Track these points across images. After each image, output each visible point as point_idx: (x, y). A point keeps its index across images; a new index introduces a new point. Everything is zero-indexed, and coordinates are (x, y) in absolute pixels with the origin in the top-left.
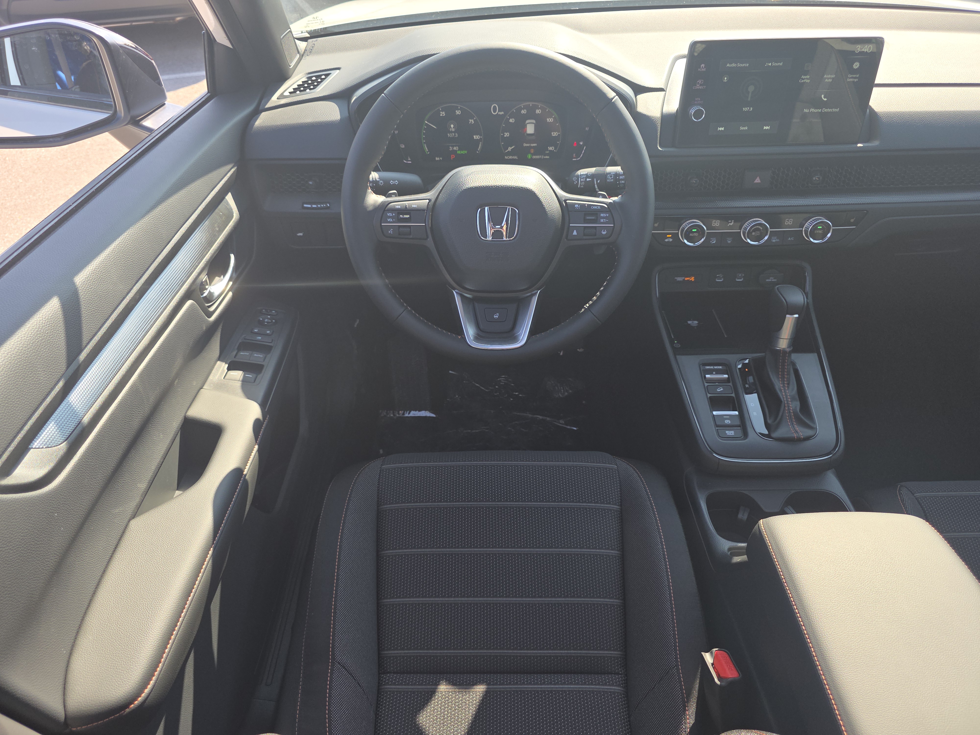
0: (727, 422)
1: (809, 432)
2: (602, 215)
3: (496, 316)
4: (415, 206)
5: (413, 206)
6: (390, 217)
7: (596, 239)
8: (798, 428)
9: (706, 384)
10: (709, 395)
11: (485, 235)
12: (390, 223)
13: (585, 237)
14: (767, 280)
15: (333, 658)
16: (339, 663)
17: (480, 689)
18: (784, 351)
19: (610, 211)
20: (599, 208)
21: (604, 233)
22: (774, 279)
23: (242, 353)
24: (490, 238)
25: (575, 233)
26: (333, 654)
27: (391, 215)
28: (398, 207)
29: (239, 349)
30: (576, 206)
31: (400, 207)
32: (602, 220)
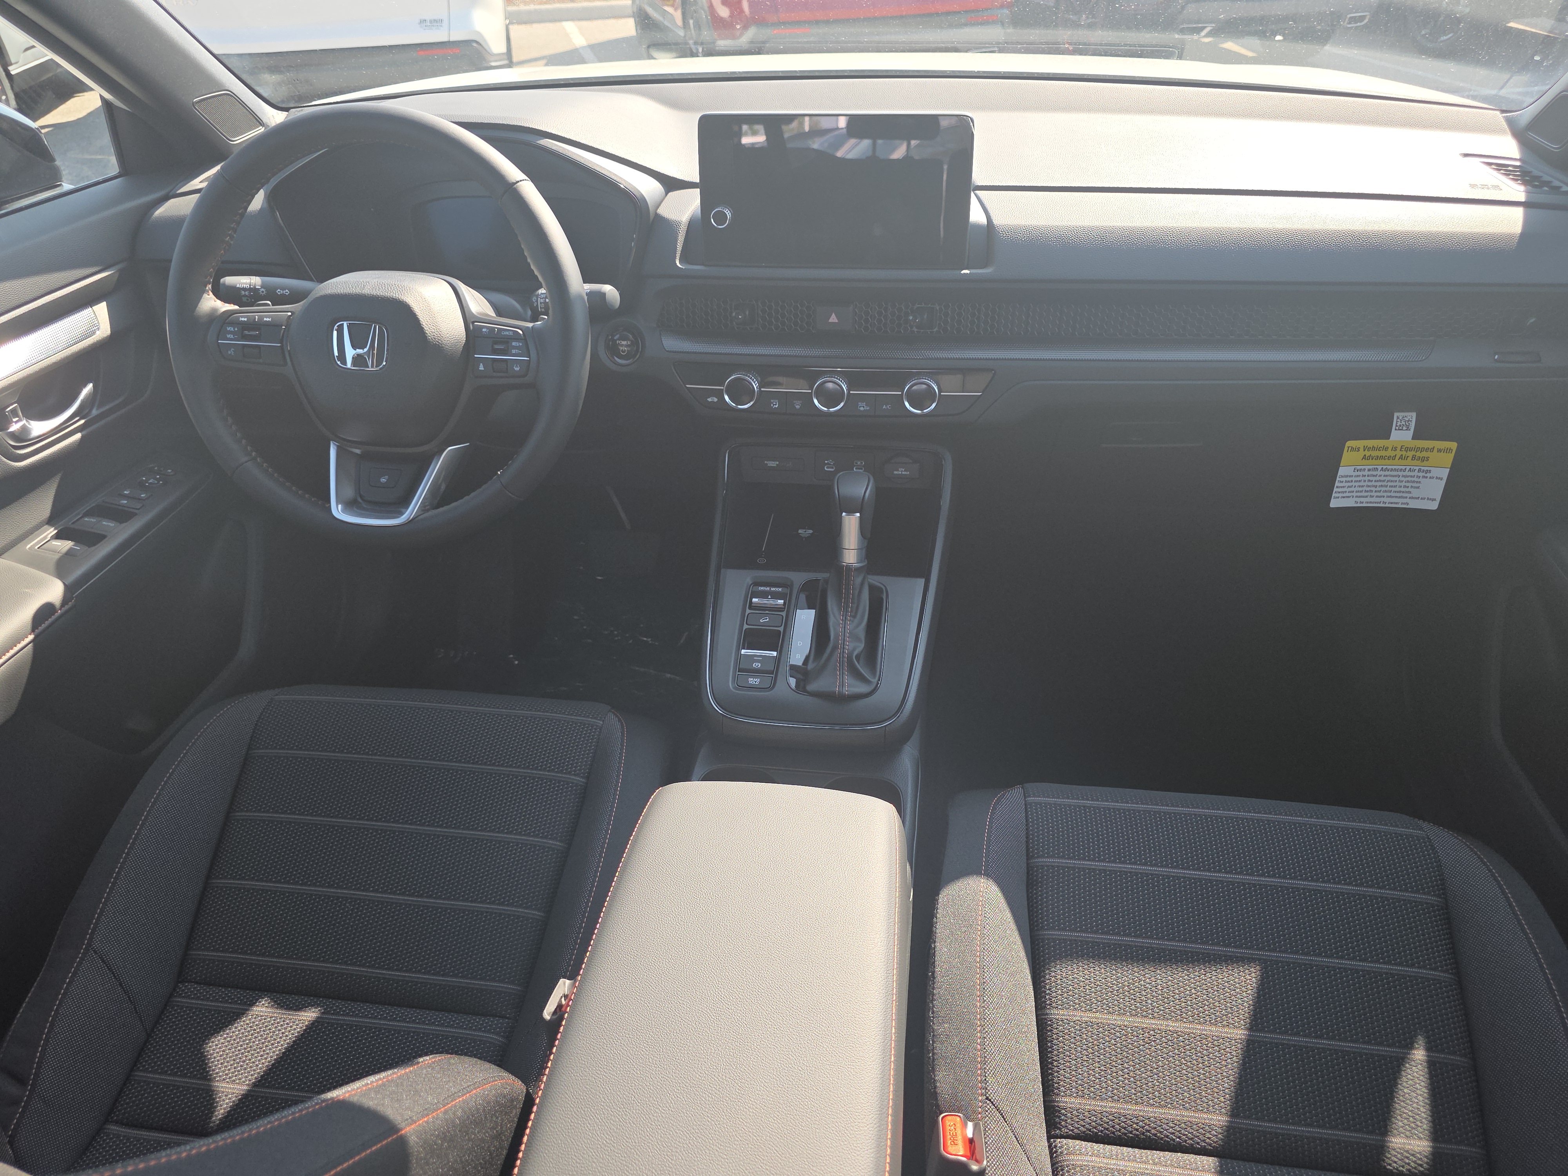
0: (757, 665)
1: (863, 689)
2: (514, 344)
3: (383, 480)
4: (268, 319)
5: (265, 319)
6: (230, 332)
7: (507, 377)
8: (847, 679)
9: (748, 611)
10: (746, 627)
11: (344, 362)
12: (230, 340)
13: (495, 374)
14: (896, 472)
15: (89, 945)
16: (95, 952)
17: (309, 1015)
18: (849, 568)
19: (525, 340)
20: (511, 333)
21: (517, 369)
22: (905, 471)
23: (86, 519)
24: (349, 364)
25: (481, 368)
26: (91, 939)
27: (232, 329)
28: (243, 319)
29: (86, 515)
30: (484, 330)
31: (246, 319)
32: (514, 351)
